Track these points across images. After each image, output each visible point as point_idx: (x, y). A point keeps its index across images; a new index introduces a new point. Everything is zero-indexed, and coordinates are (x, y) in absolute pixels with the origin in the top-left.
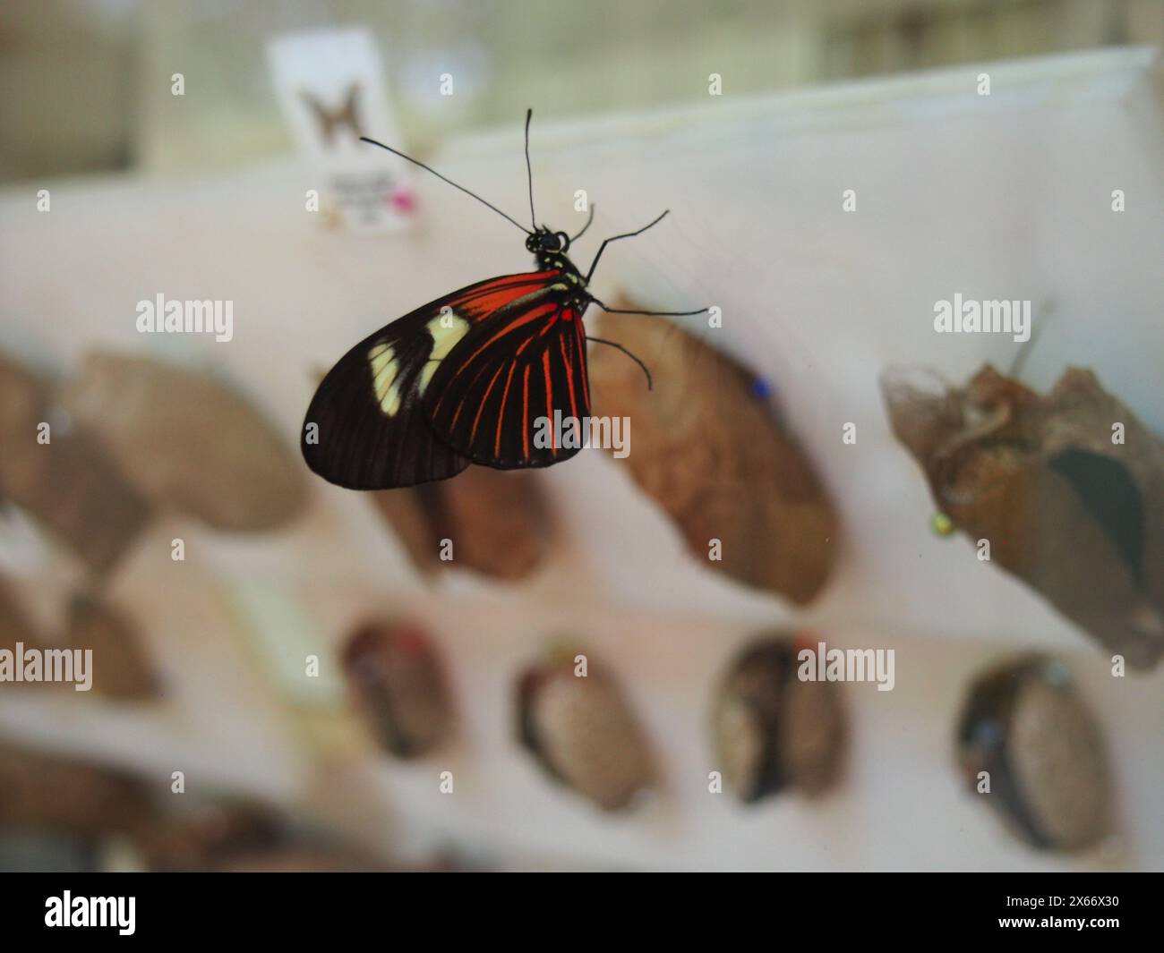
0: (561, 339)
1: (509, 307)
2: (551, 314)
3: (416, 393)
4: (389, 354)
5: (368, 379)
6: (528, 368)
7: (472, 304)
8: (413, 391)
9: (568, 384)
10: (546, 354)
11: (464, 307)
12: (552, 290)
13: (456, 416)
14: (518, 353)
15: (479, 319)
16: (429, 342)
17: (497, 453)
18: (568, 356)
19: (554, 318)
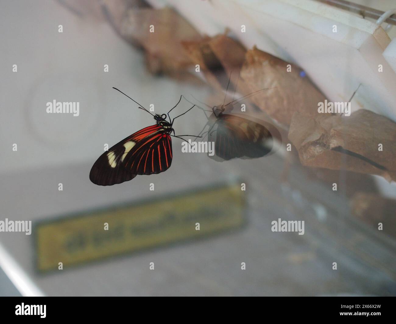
0: (163, 142)
1: (147, 137)
2: (160, 136)
3: (121, 161)
4: (113, 153)
5: (107, 161)
6: (153, 150)
7: (136, 138)
8: (120, 161)
9: (165, 153)
10: (159, 146)
11: (134, 139)
12: (160, 131)
13: (132, 165)
14: (150, 147)
15: (139, 141)
16: (124, 149)
17: (144, 172)
18: (165, 146)
19: (161, 137)
